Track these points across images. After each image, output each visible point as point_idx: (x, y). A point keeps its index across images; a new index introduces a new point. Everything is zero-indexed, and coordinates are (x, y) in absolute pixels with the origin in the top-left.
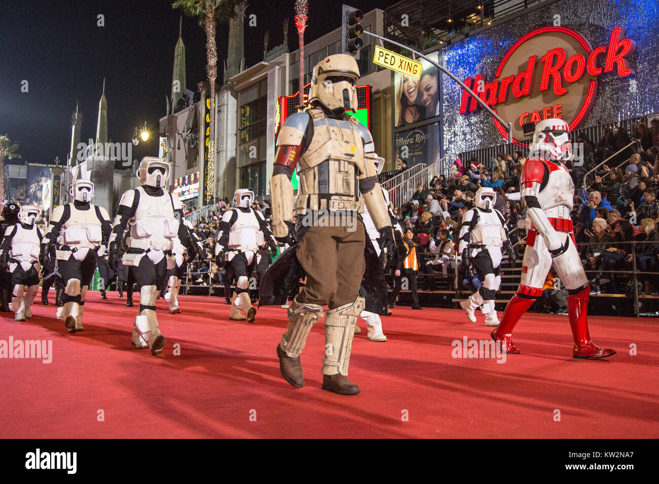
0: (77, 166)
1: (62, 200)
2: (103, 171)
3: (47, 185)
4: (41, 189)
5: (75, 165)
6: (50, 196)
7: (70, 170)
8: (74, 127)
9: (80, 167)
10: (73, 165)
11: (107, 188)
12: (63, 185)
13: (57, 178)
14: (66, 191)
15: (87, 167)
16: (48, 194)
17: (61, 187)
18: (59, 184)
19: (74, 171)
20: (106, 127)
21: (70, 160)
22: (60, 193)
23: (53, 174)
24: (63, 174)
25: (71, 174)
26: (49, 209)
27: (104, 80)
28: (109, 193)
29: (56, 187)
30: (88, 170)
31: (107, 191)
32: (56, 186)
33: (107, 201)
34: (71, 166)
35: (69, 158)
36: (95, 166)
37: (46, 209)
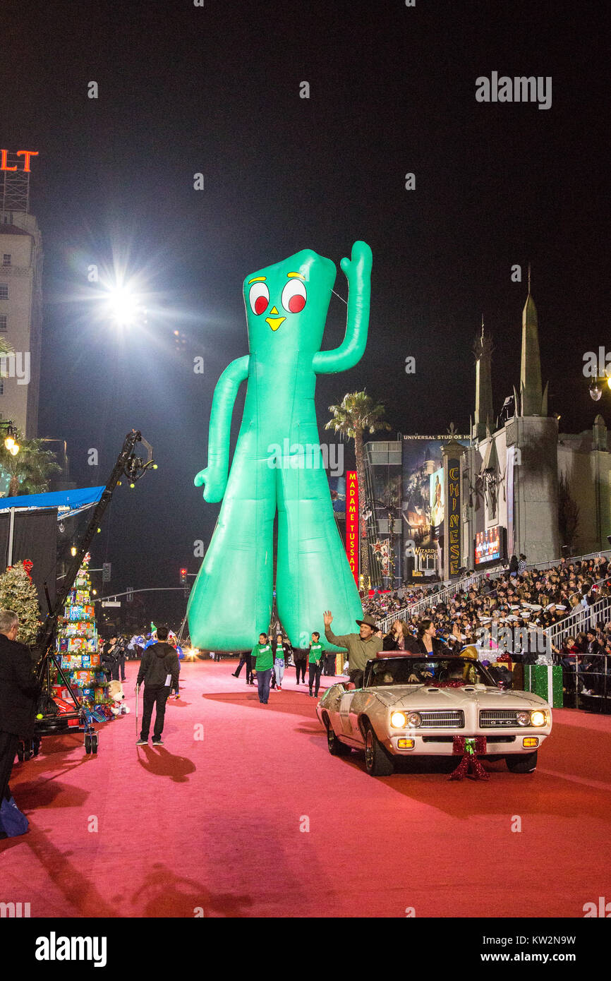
0: (488, 439)
1: (465, 504)
2: (536, 445)
3: (437, 476)
4: (427, 483)
5: (485, 438)
6: (443, 499)
7: (476, 446)
8: (478, 363)
9: (493, 441)
10: (481, 437)
11: (545, 480)
12: (465, 476)
13: (454, 463)
14: (471, 487)
15: (507, 441)
16: (439, 495)
17: (461, 481)
18: (459, 476)
19: (484, 448)
20: (538, 359)
21: (475, 427)
22: (461, 491)
23: (447, 456)
24: (464, 455)
25: (478, 454)
26: (442, 524)
27: (529, 268)
28: (550, 487)
29: (453, 481)
30: (508, 446)
31: (546, 485)
32: (454, 479)
33: (548, 504)
34: (477, 441)
35: (473, 424)
36: (520, 437)
37: (437, 524)
